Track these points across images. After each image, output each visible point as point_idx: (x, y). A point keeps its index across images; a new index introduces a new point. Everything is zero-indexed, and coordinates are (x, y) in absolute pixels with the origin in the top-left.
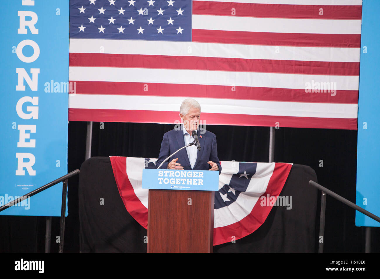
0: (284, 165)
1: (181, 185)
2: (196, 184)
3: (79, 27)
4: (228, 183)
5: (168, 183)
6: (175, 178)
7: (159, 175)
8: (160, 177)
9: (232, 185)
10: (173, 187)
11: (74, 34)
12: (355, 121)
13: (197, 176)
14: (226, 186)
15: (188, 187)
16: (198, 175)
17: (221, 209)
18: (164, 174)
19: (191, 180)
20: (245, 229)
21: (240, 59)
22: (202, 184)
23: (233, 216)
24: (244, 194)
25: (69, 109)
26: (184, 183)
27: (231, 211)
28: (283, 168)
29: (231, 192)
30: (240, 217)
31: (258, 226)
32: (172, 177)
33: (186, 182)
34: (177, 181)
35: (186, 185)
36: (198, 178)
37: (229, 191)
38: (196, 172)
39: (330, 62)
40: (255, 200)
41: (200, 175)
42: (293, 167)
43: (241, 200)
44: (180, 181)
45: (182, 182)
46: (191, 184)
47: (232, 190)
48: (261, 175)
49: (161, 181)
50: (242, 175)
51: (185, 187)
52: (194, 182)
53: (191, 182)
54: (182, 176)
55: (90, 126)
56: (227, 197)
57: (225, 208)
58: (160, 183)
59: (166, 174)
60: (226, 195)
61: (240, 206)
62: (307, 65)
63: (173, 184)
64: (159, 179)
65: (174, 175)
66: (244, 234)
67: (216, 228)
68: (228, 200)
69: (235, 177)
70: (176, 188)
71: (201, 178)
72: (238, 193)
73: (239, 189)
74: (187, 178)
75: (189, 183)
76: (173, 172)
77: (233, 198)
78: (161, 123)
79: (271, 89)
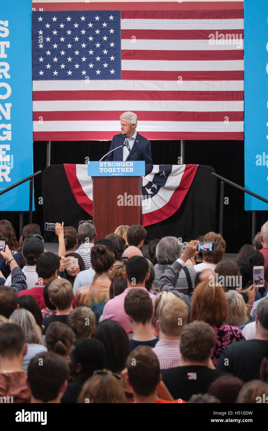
0: (192, 166)
1: (117, 173)
2: (128, 171)
3: (40, 72)
4: (151, 181)
5: (107, 171)
6: (112, 167)
7: (100, 166)
9: (154, 182)
10: (111, 174)
11: (36, 77)
12: (242, 134)
13: (128, 166)
14: (150, 183)
15: (122, 174)
16: (129, 164)
18: (104, 165)
19: (124, 168)
20: (165, 214)
21: (157, 91)
22: (133, 171)
23: (156, 205)
24: (163, 188)
25: (33, 132)
26: (119, 171)
27: (155, 201)
28: (193, 167)
29: (154, 187)
30: (161, 205)
31: (175, 211)
32: (110, 167)
33: (120, 170)
34: (114, 170)
35: (120, 173)
36: (129, 167)
37: (153, 186)
38: (128, 163)
39: (223, 91)
40: (172, 192)
41: (130, 164)
42: (199, 167)
43: (161, 193)
44: (116, 170)
45: (117, 170)
46: (124, 171)
47: (154, 186)
48: (175, 174)
49: (101, 170)
50: (161, 174)
51: (120, 174)
52: (127, 170)
53: (124, 170)
54: (117, 166)
55: (49, 145)
56: (151, 191)
58: (101, 171)
59: (106, 165)
60: (150, 189)
61: (161, 197)
62: (206, 94)
63: (111, 172)
64: (100, 169)
65: (111, 165)
66: (165, 218)
67: (144, 214)
68: (152, 193)
69: (157, 175)
70: (113, 175)
71: (131, 167)
72: (159, 187)
73: (160, 185)
74: (121, 167)
75: (123, 171)
76: (110, 163)
77: (155, 191)
78: (100, 140)
79: (181, 112)
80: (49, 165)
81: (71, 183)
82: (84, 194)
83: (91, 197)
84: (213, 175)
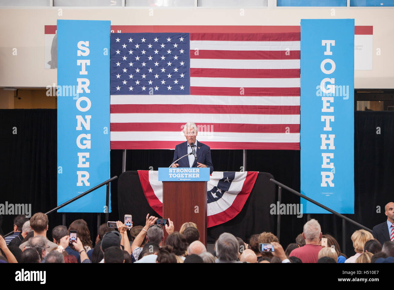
1: (185, 178)
2: (195, 177)
3: (117, 88)
4: (216, 186)
5: (175, 177)
6: (180, 173)
7: (170, 172)
8: (170, 173)
9: (219, 187)
11: (113, 92)
12: (299, 144)
13: (195, 172)
14: (215, 187)
16: (196, 170)
17: (212, 203)
18: (173, 171)
19: (191, 174)
20: (228, 216)
21: (222, 105)
22: (199, 177)
23: (220, 207)
24: (227, 193)
25: (110, 141)
26: (186, 177)
27: (219, 204)
28: (254, 173)
29: (219, 192)
30: (225, 208)
31: (237, 213)
32: (178, 173)
33: (188, 176)
34: (182, 176)
35: (188, 178)
36: (196, 173)
37: (217, 191)
39: (281, 106)
40: (234, 197)
42: (259, 174)
43: (225, 196)
44: (184, 175)
46: (191, 177)
47: (219, 190)
48: (238, 180)
49: (171, 176)
50: (225, 180)
51: (187, 179)
52: (193, 175)
54: (185, 172)
55: (125, 153)
56: (216, 195)
57: (215, 202)
58: (171, 177)
59: (174, 171)
60: (215, 194)
61: (225, 201)
62: (266, 109)
63: (179, 178)
64: (169, 174)
65: (180, 171)
66: (228, 219)
67: (209, 216)
68: (217, 197)
69: (221, 181)
70: (181, 180)
71: (198, 173)
72: (223, 192)
73: (224, 189)
74: (188, 173)
75: (190, 176)
76: (179, 169)
77: (220, 195)
78: (171, 149)
79: (243, 125)
80: (125, 171)
81: (145, 188)
82: (155, 198)
83: (161, 200)
84: (272, 182)
